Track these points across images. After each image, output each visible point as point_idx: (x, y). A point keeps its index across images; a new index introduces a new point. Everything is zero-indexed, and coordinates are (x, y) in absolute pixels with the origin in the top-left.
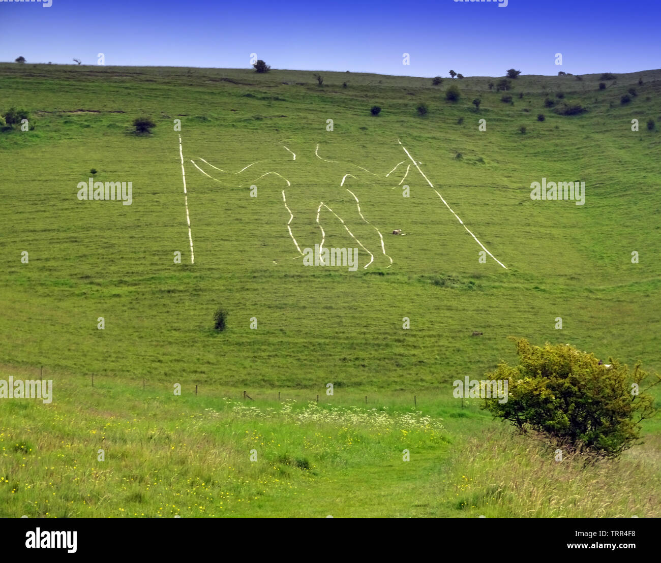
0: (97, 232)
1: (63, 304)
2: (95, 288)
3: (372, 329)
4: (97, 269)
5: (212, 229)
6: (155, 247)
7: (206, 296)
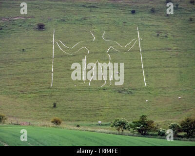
0: (24, 75)
1: (17, 100)
2: (24, 95)
3: (94, 106)
4: (25, 89)
5: (59, 73)
6: (41, 80)
7: (53, 97)
